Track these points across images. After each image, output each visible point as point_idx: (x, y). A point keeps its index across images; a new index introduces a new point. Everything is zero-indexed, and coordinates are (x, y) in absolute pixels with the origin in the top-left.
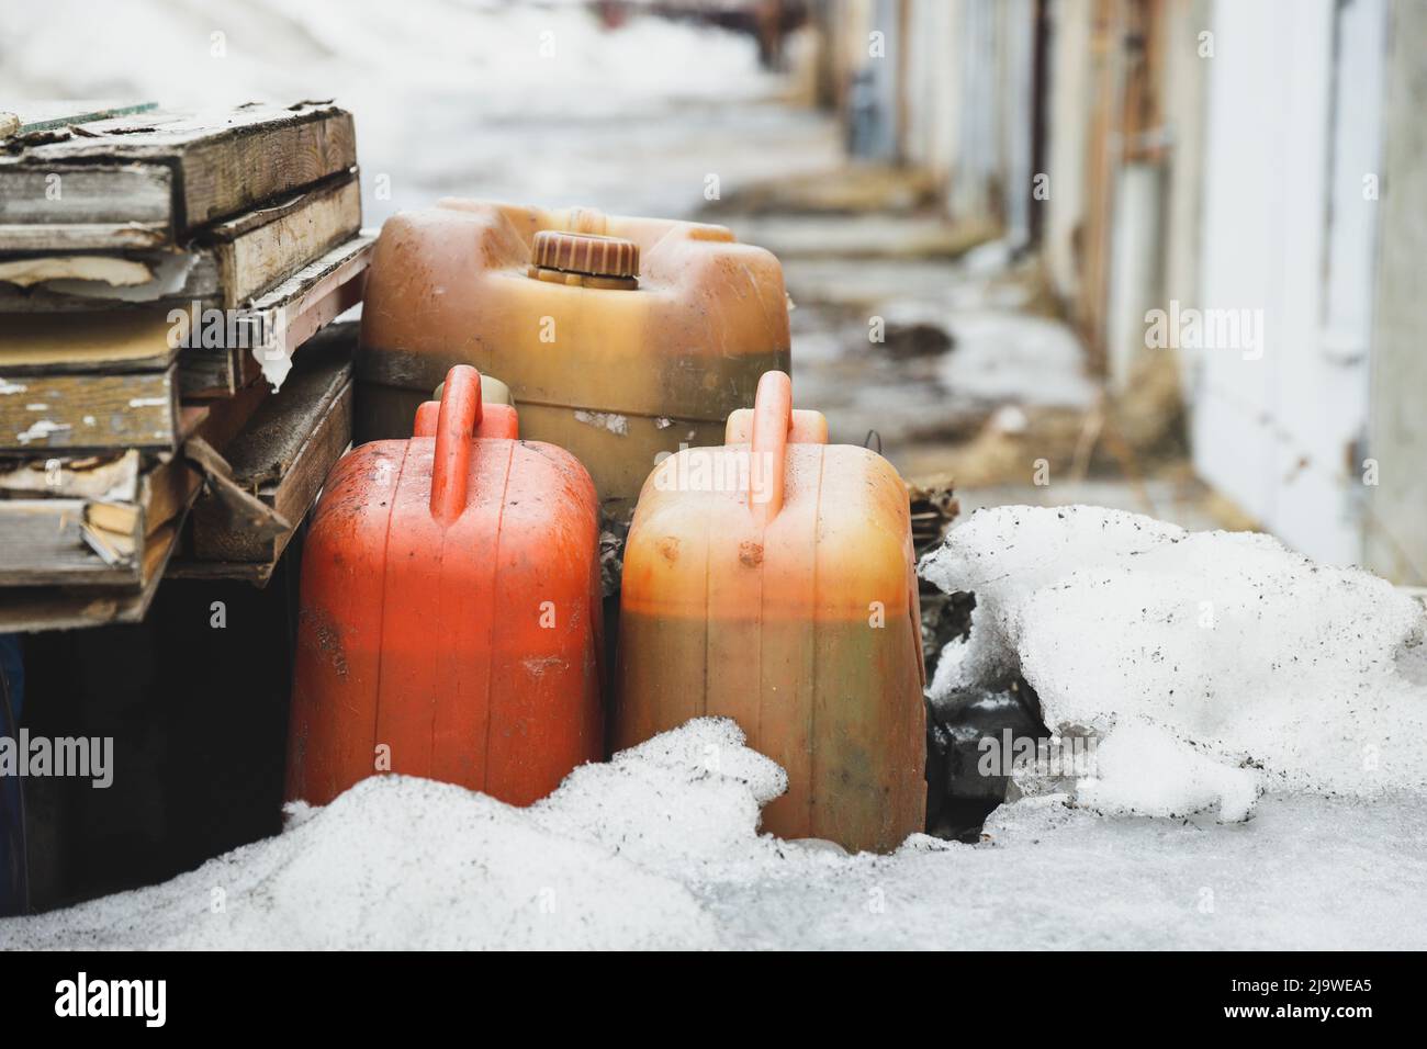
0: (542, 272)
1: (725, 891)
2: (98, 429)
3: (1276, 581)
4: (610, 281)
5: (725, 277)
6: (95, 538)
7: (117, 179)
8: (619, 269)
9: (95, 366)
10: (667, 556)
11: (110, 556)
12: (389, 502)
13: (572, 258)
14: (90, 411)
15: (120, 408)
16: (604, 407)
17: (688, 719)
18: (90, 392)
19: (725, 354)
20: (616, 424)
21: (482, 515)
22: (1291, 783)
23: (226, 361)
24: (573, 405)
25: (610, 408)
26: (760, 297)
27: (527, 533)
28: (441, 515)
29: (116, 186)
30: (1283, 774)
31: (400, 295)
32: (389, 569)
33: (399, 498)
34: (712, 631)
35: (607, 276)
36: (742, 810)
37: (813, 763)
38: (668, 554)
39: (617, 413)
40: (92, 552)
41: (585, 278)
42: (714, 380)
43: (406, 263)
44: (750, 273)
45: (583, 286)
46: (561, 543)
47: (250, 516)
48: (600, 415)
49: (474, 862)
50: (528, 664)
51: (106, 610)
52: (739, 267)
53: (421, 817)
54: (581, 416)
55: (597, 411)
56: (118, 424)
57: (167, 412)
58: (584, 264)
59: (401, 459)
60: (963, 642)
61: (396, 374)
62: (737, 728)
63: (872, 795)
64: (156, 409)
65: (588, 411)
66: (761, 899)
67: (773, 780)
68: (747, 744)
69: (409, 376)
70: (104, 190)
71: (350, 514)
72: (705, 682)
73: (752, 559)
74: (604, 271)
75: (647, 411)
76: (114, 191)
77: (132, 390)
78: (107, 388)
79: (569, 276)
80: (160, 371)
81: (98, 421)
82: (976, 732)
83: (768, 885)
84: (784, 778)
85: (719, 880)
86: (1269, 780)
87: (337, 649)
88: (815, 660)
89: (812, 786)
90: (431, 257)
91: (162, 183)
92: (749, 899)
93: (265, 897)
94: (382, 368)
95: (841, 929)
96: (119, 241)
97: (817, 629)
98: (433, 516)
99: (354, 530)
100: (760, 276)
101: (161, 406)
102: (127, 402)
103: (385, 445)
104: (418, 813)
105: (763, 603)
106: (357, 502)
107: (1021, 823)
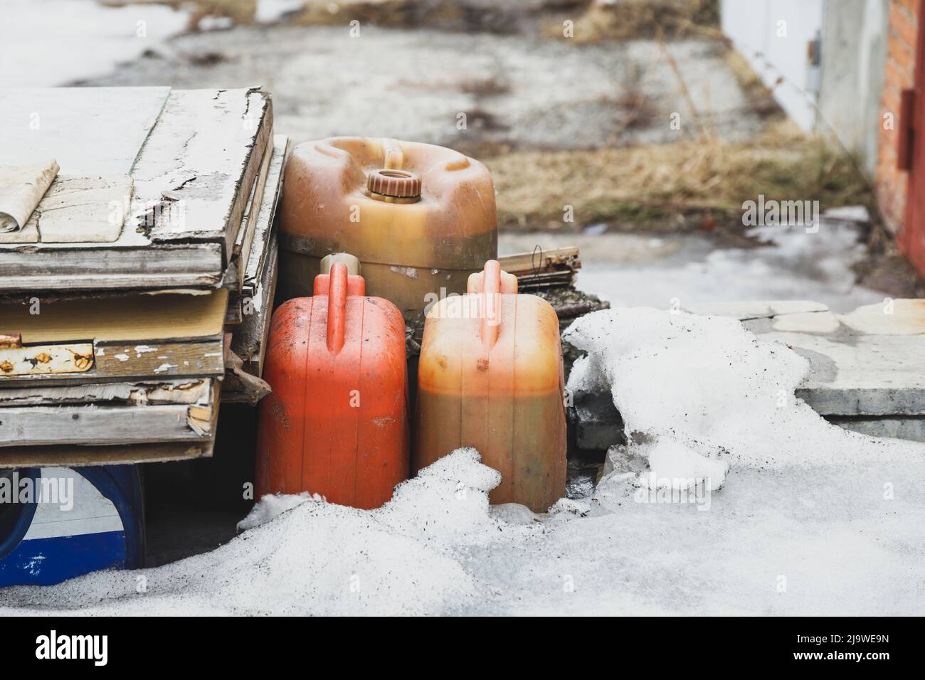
0: (373, 195)
1: (475, 550)
2: (190, 367)
3: (738, 353)
4: (407, 200)
5: (466, 193)
6: (193, 423)
7: (197, 252)
8: (412, 193)
9: (189, 339)
10: (441, 365)
11: (200, 433)
12: (306, 341)
13: (388, 189)
14: (187, 359)
15: (200, 357)
16: (404, 264)
17: (453, 450)
18: (187, 350)
19: (466, 236)
20: (411, 272)
21: (352, 348)
22: (743, 463)
23: (239, 308)
24: (390, 263)
25: (408, 265)
26: (482, 204)
27: (374, 358)
28: (332, 349)
29: (196, 255)
30: (739, 457)
31: (302, 207)
32: (308, 377)
33: (311, 338)
34: (463, 402)
35: (406, 197)
36: (482, 507)
37: (513, 465)
38: (442, 364)
39: (412, 267)
40: (191, 429)
41: (395, 199)
42: (460, 249)
43: (304, 190)
44: (477, 191)
45: (394, 202)
46: (391, 362)
47: (253, 389)
48: (403, 268)
49: (361, 552)
50: (376, 422)
51: (196, 452)
52: (472, 188)
53: (336, 527)
54: (393, 269)
55: (402, 266)
56: (199, 364)
57: (221, 359)
58: (394, 192)
59: (310, 312)
60: (584, 358)
61: (300, 248)
62: (477, 452)
63: (541, 478)
64: (216, 358)
65: (397, 266)
66: (492, 555)
67: (495, 479)
68: (482, 462)
69: (307, 249)
70: (191, 257)
71: (287, 348)
72: (461, 426)
73: (483, 367)
74: (404, 195)
75: (426, 266)
76: (196, 257)
77: (206, 349)
78: (194, 349)
79: (387, 198)
80: (218, 341)
81: (190, 364)
82: (590, 415)
83: (495, 547)
84: (500, 478)
85: (472, 544)
86: (732, 461)
87: (284, 415)
88: (514, 416)
89: (513, 475)
90: (317, 187)
91: (217, 253)
92: (486, 556)
93: (266, 568)
94: (293, 244)
95: (530, 575)
96: (199, 282)
97: (515, 402)
98: (329, 350)
99: (291, 358)
100: (482, 191)
101: (219, 356)
102: (203, 354)
103: (300, 302)
104: (334, 526)
105: (489, 388)
106: (291, 342)
107: (612, 492)
